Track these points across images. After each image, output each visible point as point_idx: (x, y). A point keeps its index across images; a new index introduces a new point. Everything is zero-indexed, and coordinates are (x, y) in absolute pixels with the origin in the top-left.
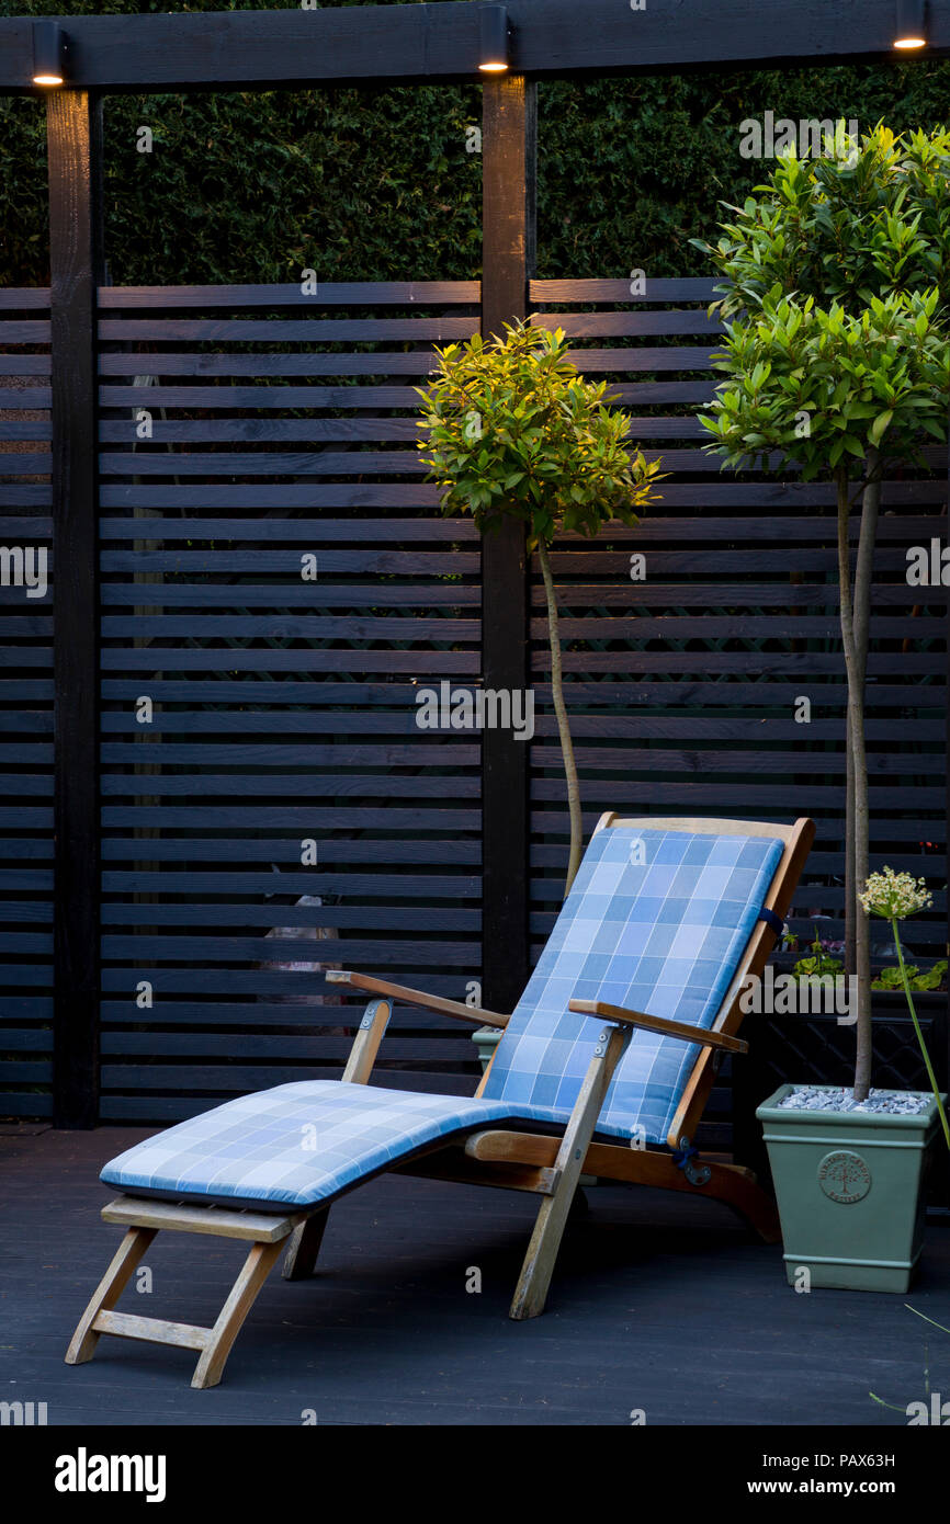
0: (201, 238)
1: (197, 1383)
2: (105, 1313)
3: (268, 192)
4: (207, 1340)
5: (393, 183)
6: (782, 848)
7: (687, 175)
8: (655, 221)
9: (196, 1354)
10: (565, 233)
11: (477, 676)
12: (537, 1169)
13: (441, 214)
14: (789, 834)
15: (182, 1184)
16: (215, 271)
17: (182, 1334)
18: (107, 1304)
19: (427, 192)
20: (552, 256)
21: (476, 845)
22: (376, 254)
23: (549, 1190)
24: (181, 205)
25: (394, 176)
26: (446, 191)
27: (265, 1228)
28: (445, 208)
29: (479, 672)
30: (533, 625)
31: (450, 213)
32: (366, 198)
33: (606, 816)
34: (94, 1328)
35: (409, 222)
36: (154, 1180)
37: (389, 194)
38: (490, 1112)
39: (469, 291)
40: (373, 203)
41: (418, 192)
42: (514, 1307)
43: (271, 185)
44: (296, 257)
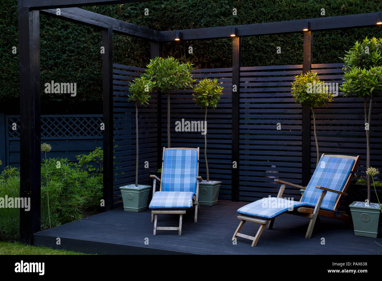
0: (257, 59)
1: (252, 246)
2: (238, 233)
3: (268, 51)
4: (254, 239)
5: (289, 49)
6: (355, 161)
7: (340, 45)
8: (334, 53)
9: (252, 241)
10: (318, 56)
11: (301, 130)
12: (310, 214)
13: (297, 53)
14: (356, 158)
15: (250, 213)
16: (259, 64)
17: (250, 238)
18: (238, 232)
19: (295, 50)
20: (316, 59)
21: (301, 158)
22: (286, 60)
23: (312, 218)
24: (254, 54)
25: (289, 47)
26: (298, 50)
27: (263, 222)
28: (298, 52)
29: (302, 129)
30: (311, 121)
31: (298, 53)
32: (284, 51)
33: (323, 154)
34: (236, 235)
35: (292, 55)
36: (245, 213)
37: (288, 50)
38: (302, 204)
39: (301, 66)
40: (285, 52)
41: (293, 50)
42: (306, 237)
43: (269, 50)
44: (272, 61)
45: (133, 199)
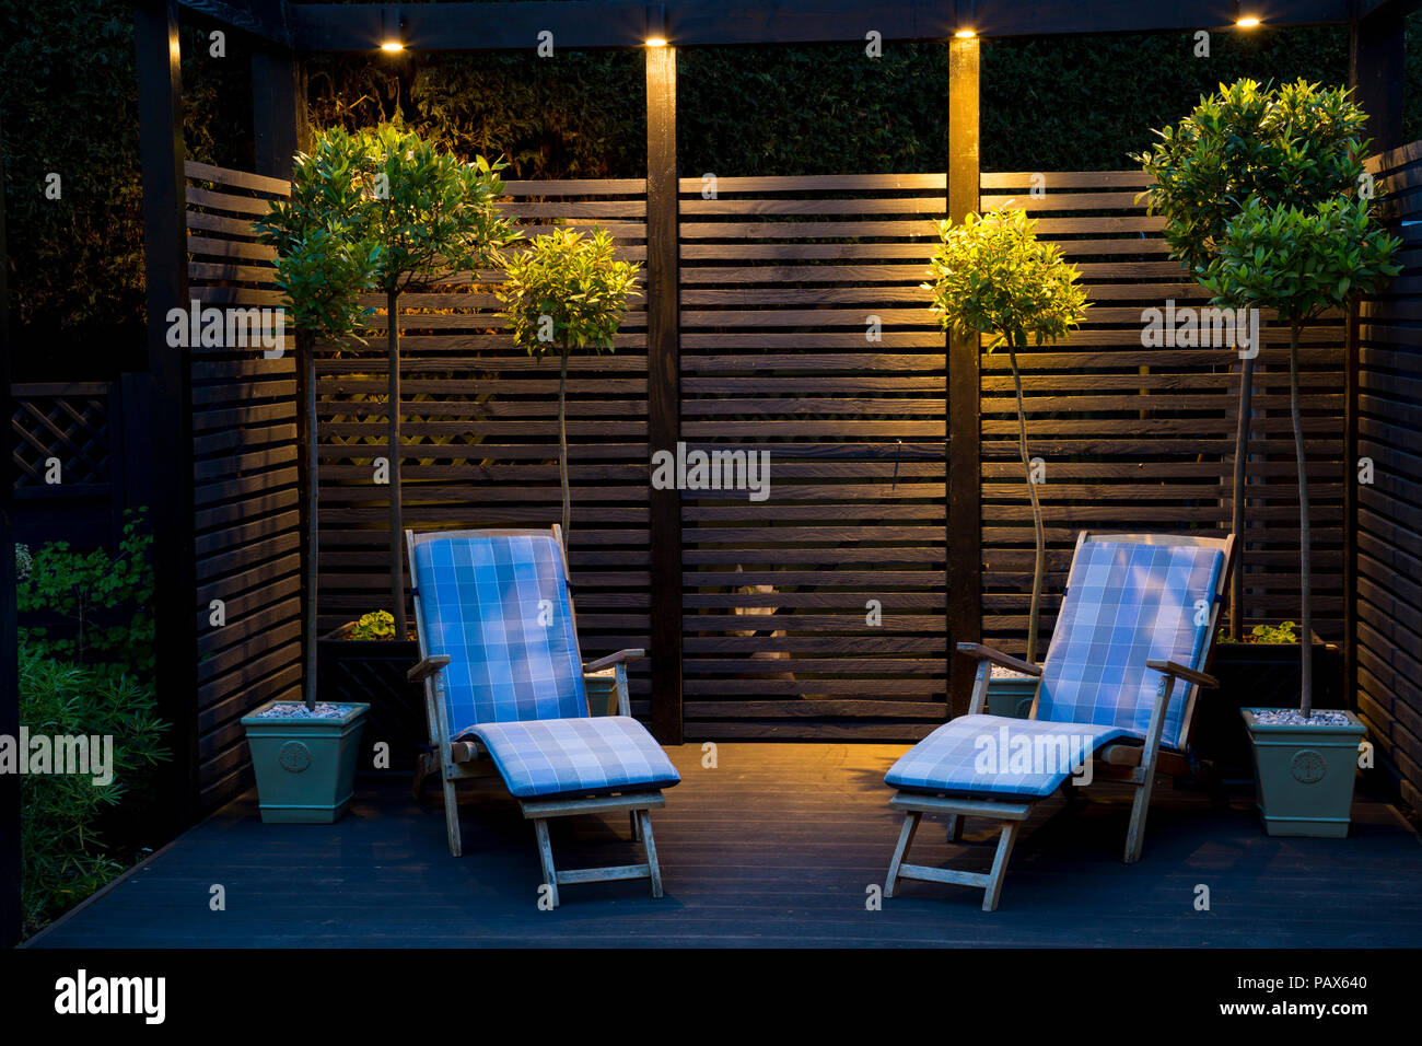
0: (709, 138)
1: (986, 908)
2: (904, 866)
3: (751, 106)
4: (990, 881)
5: (830, 98)
6: (1222, 554)
7: (1015, 91)
8: (996, 121)
9: (982, 891)
10: (937, 130)
11: (942, 437)
12: (1132, 768)
13: (861, 119)
14: (1225, 545)
16: (717, 160)
17: (967, 878)
18: (903, 861)
19: (851, 103)
20: (928, 145)
21: (943, 550)
22: (820, 146)
23: (1142, 782)
24: (697, 116)
25: (831, 93)
26: (864, 104)
28: (863, 115)
29: (944, 434)
30: (983, 403)
31: (866, 117)
32: (812, 108)
33: (1082, 534)
34: (901, 875)
35: (838, 124)
37: (826, 106)
39: (937, 181)
40: (816, 112)
41: (846, 104)
42: (1127, 856)
43: (754, 102)
44: (769, 150)
45: (310, 764)
